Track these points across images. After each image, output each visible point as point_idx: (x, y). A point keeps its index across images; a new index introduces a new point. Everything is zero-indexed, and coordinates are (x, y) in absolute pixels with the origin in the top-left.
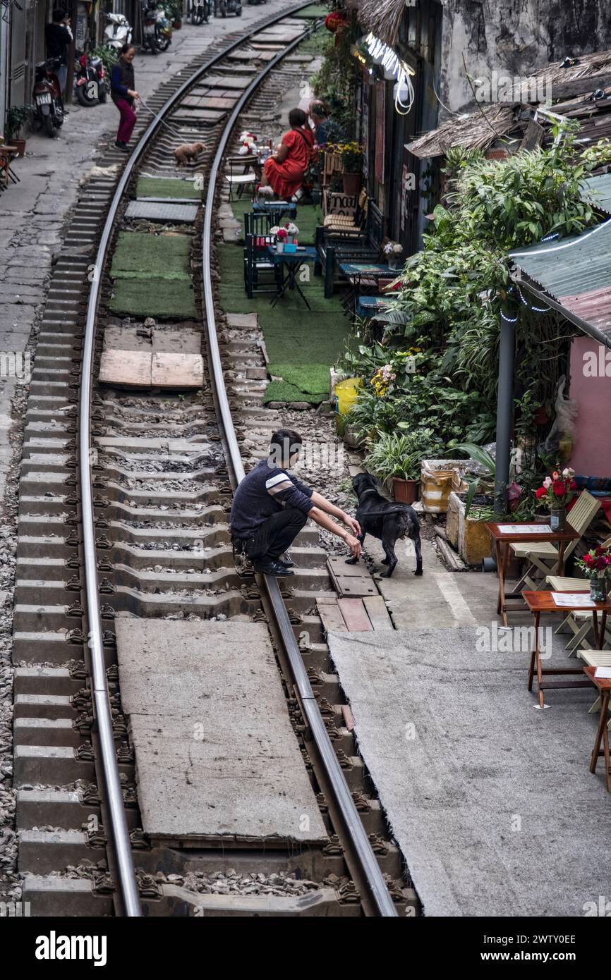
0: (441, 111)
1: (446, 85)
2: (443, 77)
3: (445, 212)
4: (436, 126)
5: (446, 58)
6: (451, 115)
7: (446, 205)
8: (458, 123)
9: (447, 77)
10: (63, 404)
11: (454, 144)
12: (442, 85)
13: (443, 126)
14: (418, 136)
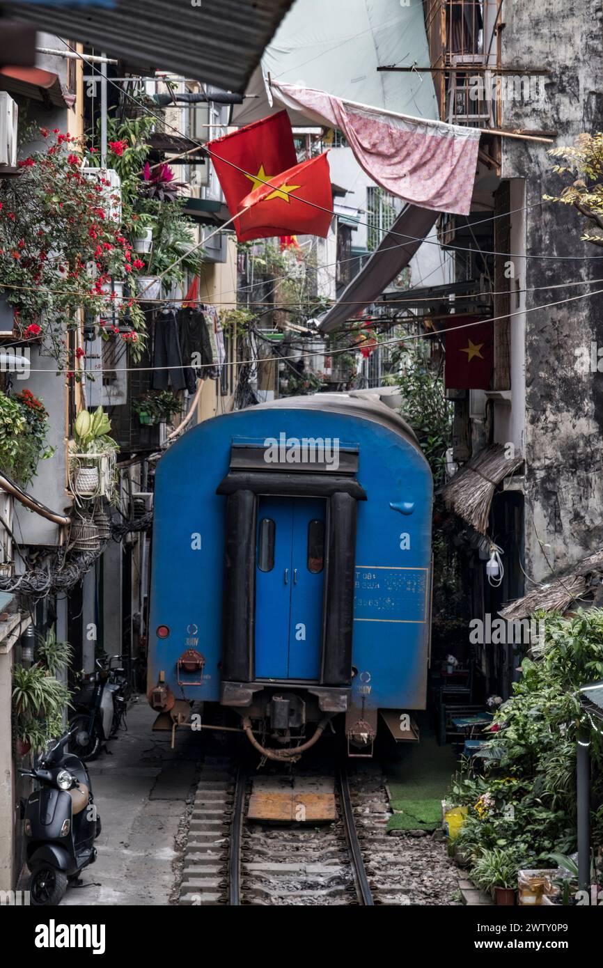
0: (527, 582)
1: (530, 561)
2: (528, 554)
3: (531, 663)
4: (523, 595)
5: (529, 538)
6: (535, 586)
7: (532, 659)
8: (541, 592)
9: (531, 554)
10: (218, 838)
11: (537, 608)
12: (527, 561)
13: (529, 595)
14: (509, 603)
